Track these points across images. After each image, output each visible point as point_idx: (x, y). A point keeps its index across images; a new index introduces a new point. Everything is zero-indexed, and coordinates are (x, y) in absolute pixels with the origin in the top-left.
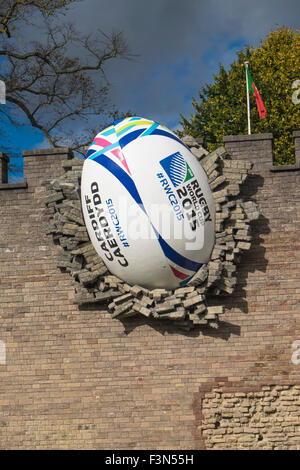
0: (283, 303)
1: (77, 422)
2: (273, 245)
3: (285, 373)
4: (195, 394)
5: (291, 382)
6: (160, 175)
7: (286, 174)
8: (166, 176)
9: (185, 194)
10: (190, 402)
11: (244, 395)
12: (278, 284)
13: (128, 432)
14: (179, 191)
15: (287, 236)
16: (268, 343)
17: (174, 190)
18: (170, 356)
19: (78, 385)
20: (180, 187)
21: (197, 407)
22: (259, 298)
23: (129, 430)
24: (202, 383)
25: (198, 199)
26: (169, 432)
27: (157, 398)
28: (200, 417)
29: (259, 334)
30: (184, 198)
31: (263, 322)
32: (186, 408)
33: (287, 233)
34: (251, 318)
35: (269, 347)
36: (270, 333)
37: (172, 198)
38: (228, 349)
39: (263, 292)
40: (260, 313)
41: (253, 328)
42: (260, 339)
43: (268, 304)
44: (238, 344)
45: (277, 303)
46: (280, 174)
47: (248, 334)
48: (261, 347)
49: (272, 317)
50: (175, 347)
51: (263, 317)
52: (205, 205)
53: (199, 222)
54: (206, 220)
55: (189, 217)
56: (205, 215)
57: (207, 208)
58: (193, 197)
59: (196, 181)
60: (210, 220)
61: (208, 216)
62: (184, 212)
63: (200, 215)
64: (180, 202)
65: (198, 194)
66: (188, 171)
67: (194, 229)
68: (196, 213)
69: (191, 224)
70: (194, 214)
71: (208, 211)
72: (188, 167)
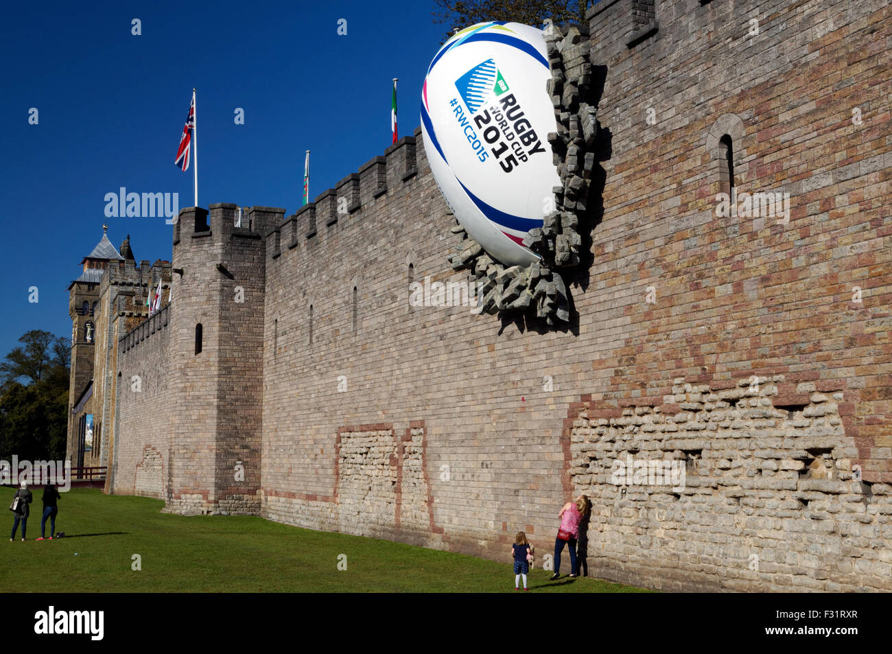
0: (641, 266)
1: (483, 457)
2: (632, 171)
3: (643, 385)
4: (564, 420)
5: (649, 400)
6: (453, 102)
7: (644, 44)
8: (461, 102)
9: (486, 122)
10: (559, 433)
11: (605, 422)
12: (634, 236)
13: (514, 474)
14: (477, 119)
15: (646, 150)
16: (627, 336)
17: (470, 118)
18: (544, 363)
19: (482, 408)
20: (480, 112)
21: (566, 442)
22: (621, 262)
23: (514, 471)
24: (571, 404)
25: (511, 124)
26: (543, 477)
27: (536, 426)
28: (568, 457)
29: (619, 321)
30: (485, 127)
31: (623, 302)
32: (557, 441)
33: (646, 145)
34: (610, 297)
35: (628, 342)
36: (628, 319)
37: (469, 132)
38: (591, 349)
39: (623, 252)
40: (620, 287)
41: (614, 313)
42: (620, 330)
43: (627, 270)
44: (601, 340)
45: (636, 267)
46: (639, 47)
47: (608, 324)
48: (621, 344)
49: (630, 292)
50: (549, 350)
51: (623, 293)
52: (527, 130)
53: (517, 158)
54: (531, 153)
55: (497, 154)
56: (527, 144)
57: (532, 132)
58: (503, 124)
59: (511, 96)
60: (543, 150)
61: (533, 144)
62: (488, 147)
63: (516, 147)
64: (480, 134)
65: (512, 115)
66: (497, 84)
67: (508, 170)
68: (509, 144)
69: (501, 163)
70: (504, 148)
71: (535, 138)
72: (500, 77)
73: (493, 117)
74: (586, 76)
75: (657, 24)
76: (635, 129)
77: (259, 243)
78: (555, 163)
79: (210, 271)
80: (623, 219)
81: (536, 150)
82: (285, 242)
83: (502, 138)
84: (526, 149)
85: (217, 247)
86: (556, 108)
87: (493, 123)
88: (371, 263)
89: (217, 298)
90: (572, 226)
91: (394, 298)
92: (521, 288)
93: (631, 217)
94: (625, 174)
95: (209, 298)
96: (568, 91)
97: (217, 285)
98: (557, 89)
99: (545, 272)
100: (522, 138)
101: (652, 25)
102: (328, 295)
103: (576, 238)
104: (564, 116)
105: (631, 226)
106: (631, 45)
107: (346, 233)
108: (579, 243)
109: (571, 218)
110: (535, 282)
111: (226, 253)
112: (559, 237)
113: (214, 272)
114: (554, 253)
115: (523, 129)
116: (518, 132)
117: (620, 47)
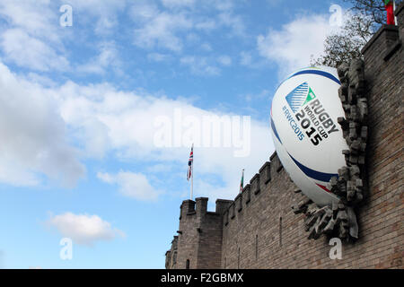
0: (401, 196)
2: (392, 135)
7: (394, 56)
8: (288, 107)
9: (302, 117)
12: (396, 176)
15: (399, 119)
16: (396, 245)
17: (293, 116)
22: (389, 195)
25: (317, 116)
29: (390, 235)
30: (301, 119)
31: (392, 222)
33: (399, 116)
34: (384, 219)
35: (396, 249)
36: (395, 233)
38: (373, 257)
39: (390, 188)
40: (389, 212)
41: (386, 230)
42: (390, 241)
43: (392, 200)
44: (379, 250)
45: (398, 197)
46: (391, 59)
47: (384, 238)
48: (392, 251)
49: (396, 214)
50: (349, 260)
51: (391, 216)
52: (327, 119)
53: (321, 136)
54: (329, 132)
55: (309, 134)
56: (326, 127)
57: (330, 120)
58: (312, 116)
59: (317, 100)
60: (337, 130)
61: (331, 127)
62: (304, 131)
63: (320, 129)
64: (299, 123)
65: (318, 111)
66: (309, 96)
67: (316, 144)
68: (316, 128)
69: (312, 140)
70: (313, 130)
71: (332, 123)
72: (311, 91)
73: (306, 113)
74: (360, 82)
75: (401, 41)
76: (392, 109)
77: (219, 218)
78: (344, 137)
79: (194, 232)
80: (388, 167)
81: (333, 130)
82: (230, 216)
83: (312, 125)
84: (326, 130)
85: (198, 220)
86: (343, 103)
87: (307, 116)
88: (263, 220)
89: (197, 246)
90: (356, 174)
91: (273, 238)
92: (328, 219)
93: (393, 165)
94: (388, 138)
95: (193, 247)
96: (350, 92)
97: (197, 239)
98: (344, 92)
99: (341, 206)
100: (324, 124)
101: (397, 42)
102: (246, 241)
103: (359, 182)
104: (347, 106)
105: (393, 170)
106: (387, 59)
107: (254, 206)
108: (361, 185)
109: (355, 169)
110: (335, 213)
111: (203, 223)
112: (348, 182)
113: (196, 232)
114: (346, 193)
115: (324, 118)
116: (321, 120)
117: (380, 62)
